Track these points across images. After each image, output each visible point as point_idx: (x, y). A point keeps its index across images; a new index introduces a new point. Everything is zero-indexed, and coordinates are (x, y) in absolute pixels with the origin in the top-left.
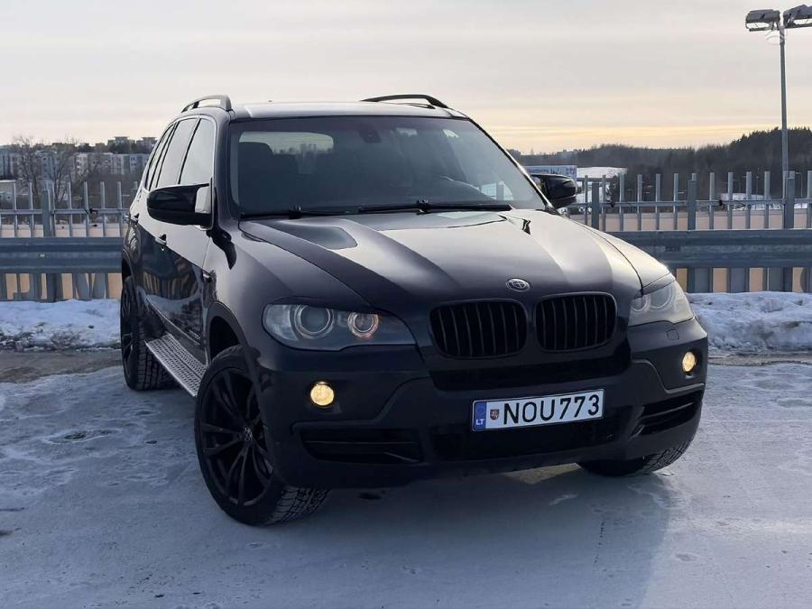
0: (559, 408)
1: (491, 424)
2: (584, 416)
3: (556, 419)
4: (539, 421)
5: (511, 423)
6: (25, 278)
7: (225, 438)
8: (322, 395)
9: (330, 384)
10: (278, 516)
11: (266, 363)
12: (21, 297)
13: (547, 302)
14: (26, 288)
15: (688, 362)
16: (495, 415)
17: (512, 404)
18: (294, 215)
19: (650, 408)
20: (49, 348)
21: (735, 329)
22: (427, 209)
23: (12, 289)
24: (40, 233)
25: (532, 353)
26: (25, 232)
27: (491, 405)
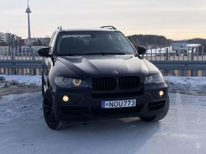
0: (124, 103)
1: (106, 107)
2: (131, 105)
3: (123, 106)
4: (118, 107)
5: (111, 107)
6: (28, 69)
7: (49, 108)
8: (66, 99)
9: (68, 96)
10: (58, 128)
11: (54, 91)
12: (27, 74)
13: (122, 77)
14: (28, 72)
15: (161, 93)
16: (107, 105)
17: (111, 102)
18: (70, 55)
19: (150, 104)
20: (29, 87)
21: (198, 86)
22: (103, 54)
23: (25, 72)
24: (31, 59)
25: (118, 90)
26: (28, 59)
27: (106, 102)
